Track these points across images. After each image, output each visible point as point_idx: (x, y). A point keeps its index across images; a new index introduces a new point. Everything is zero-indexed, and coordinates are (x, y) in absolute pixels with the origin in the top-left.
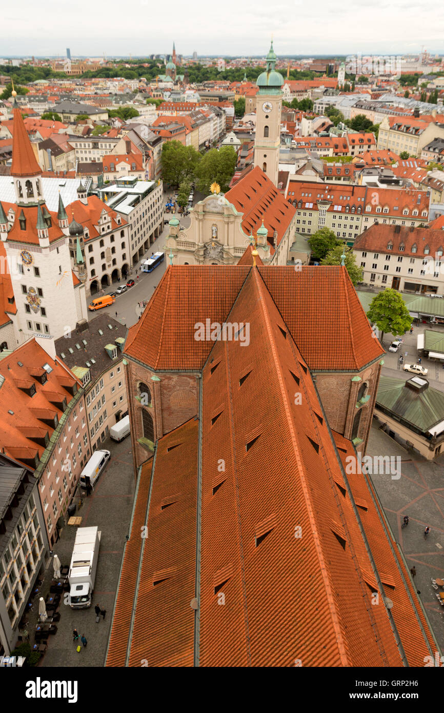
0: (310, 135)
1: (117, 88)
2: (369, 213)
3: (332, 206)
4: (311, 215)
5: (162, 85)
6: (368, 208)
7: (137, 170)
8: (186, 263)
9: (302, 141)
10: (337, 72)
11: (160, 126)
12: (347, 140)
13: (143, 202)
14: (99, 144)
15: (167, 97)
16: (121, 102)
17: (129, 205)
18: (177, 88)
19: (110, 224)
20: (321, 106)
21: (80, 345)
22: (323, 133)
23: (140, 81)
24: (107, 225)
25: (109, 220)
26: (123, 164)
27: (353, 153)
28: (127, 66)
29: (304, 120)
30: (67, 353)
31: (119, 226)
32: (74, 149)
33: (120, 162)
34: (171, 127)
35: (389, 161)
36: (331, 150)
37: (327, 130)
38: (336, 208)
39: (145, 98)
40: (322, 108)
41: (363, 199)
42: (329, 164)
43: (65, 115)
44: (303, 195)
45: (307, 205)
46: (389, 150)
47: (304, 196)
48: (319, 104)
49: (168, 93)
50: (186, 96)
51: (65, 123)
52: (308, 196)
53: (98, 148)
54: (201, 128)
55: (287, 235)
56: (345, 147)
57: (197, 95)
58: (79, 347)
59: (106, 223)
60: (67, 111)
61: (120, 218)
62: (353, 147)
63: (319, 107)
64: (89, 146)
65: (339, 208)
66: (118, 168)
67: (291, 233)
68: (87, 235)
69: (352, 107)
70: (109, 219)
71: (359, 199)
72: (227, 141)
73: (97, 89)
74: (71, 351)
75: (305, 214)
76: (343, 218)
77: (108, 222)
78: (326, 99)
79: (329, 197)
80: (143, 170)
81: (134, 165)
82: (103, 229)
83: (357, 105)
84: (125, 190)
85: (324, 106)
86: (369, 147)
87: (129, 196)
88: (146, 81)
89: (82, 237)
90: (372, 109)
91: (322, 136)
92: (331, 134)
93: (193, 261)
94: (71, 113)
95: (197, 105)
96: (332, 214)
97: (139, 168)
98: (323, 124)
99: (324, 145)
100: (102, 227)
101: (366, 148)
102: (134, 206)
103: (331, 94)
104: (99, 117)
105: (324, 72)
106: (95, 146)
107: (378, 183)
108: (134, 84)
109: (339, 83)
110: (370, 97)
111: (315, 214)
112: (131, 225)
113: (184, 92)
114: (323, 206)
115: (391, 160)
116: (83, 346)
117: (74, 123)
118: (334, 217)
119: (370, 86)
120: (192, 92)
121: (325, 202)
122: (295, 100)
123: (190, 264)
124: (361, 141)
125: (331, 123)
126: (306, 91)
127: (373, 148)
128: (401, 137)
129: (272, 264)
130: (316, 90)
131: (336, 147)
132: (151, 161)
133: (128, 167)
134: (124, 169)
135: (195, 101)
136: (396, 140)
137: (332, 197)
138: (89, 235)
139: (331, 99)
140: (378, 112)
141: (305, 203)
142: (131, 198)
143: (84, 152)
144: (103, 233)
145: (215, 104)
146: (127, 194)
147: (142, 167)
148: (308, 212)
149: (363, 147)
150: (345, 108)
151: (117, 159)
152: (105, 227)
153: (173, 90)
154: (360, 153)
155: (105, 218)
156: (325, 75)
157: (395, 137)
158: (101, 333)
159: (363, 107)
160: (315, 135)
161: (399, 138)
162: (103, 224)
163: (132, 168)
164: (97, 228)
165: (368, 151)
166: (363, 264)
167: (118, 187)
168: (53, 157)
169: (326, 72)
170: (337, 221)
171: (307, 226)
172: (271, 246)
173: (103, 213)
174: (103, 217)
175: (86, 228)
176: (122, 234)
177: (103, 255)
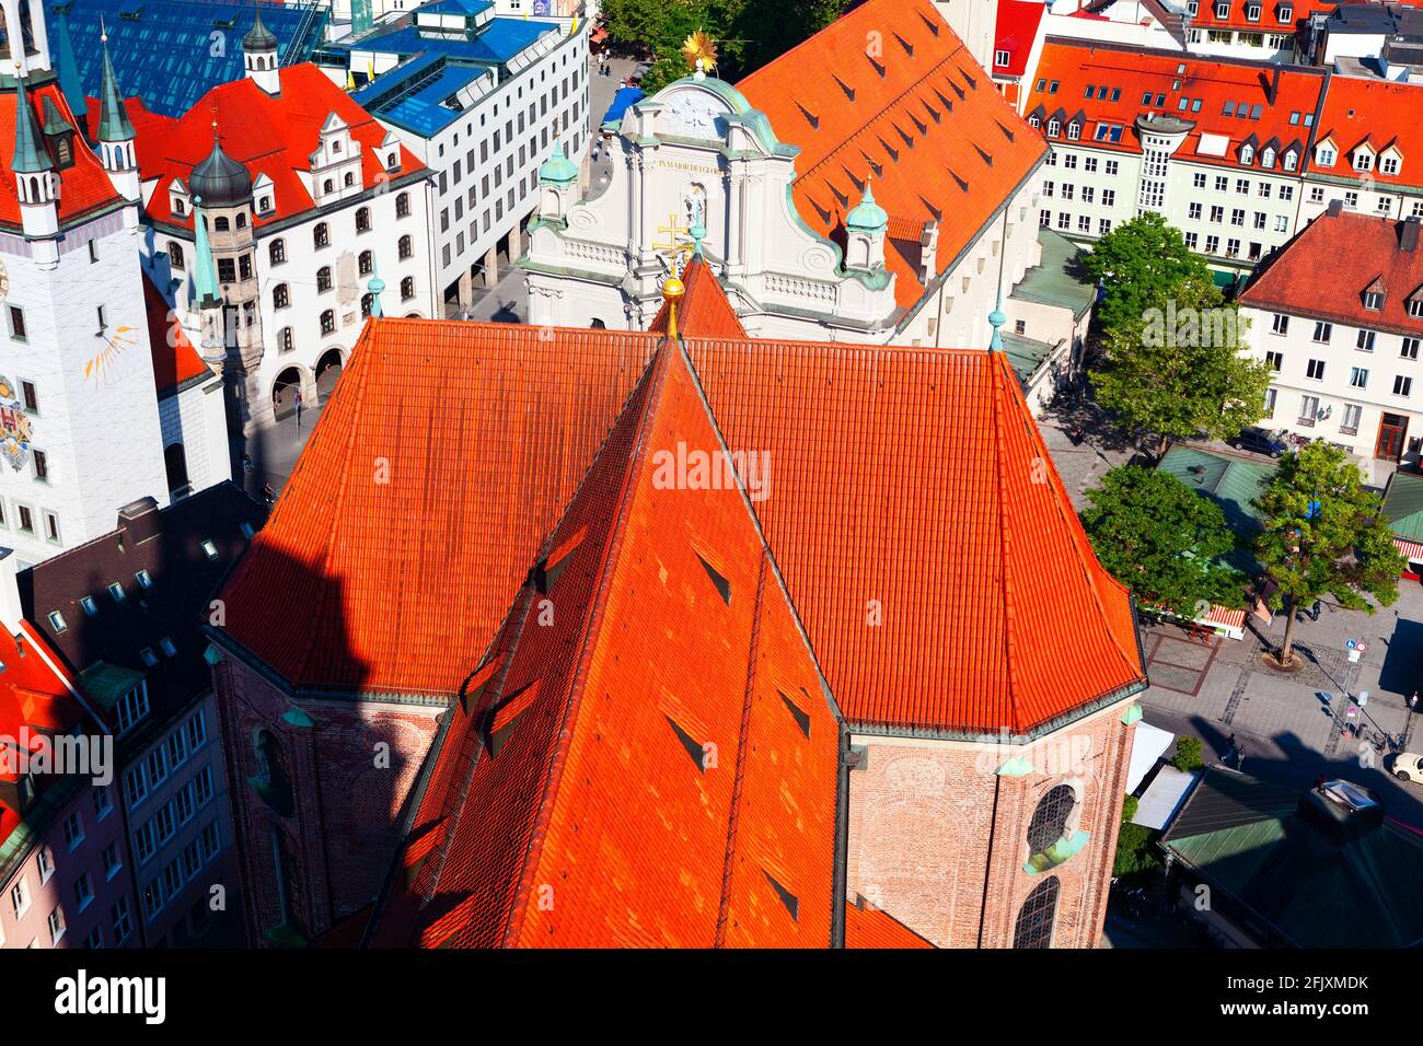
2: (1327, 171)
3: (1195, 137)
4: (1112, 168)
6: (1326, 150)
19: (356, 169)
24: (344, 170)
25: (353, 153)
31: (390, 177)
38: (1206, 145)
41: (1309, 120)
44: (1089, 92)
45: (1102, 132)
47: (1095, 96)
52: (1105, 99)
59: (338, 165)
61: (393, 148)
65: (1220, 146)
68: (264, 200)
70: (352, 148)
71: (1294, 118)
75: (1092, 165)
76: (1232, 184)
77: (347, 161)
79: (1183, 104)
82: (328, 186)
89: (246, 209)
96: (1189, 171)
100: (323, 178)
111: (1132, 167)
112: (443, 176)
114: (1158, 137)
118: (1200, 180)
121: (1166, 123)
137: (1196, 106)
138: (273, 206)
141: (1094, 123)
144: (326, 200)
148: (1103, 158)
152: (337, 177)
155: (336, 145)
162: (328, 168)
164: (304, 178)
166: (1275, 360)
170: (1209, 197)
171: (1096, 211)
172: (911, 274)
173: (331, 128)
174: (329, 141)
175: (264, 179)
176: (402, 207)
177: (323, 279)
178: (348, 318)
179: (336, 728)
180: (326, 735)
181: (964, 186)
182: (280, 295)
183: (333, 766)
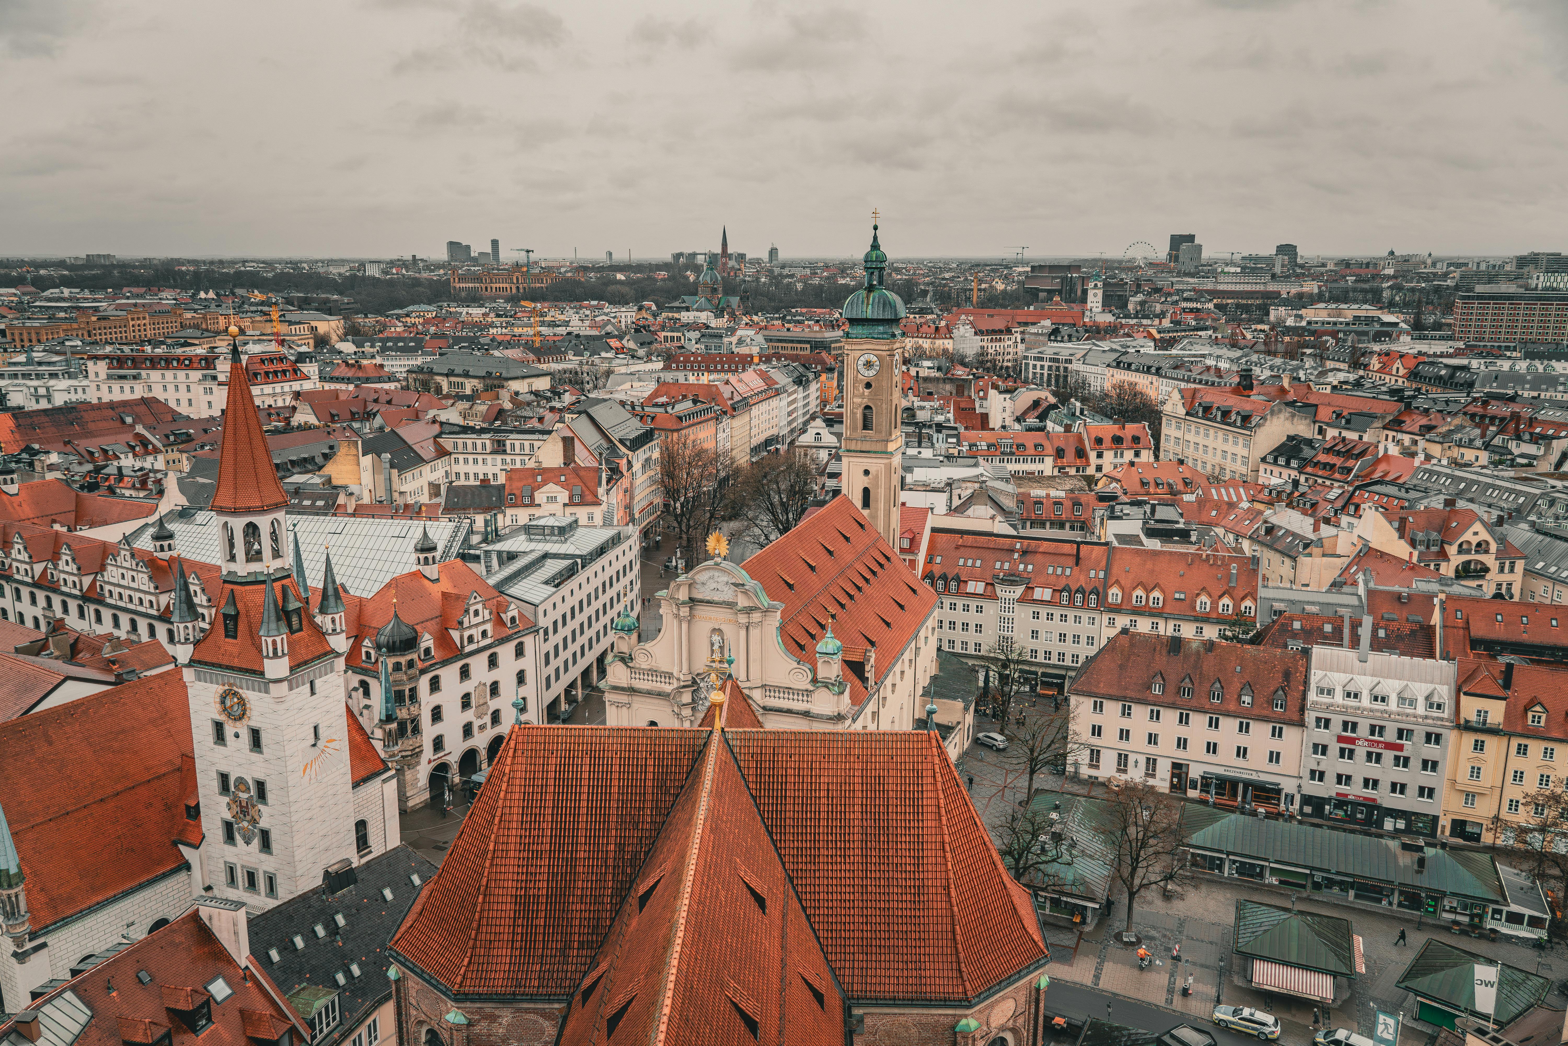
0: (1004, 427)
1: (587, 323)
2: (1116, 606)
3: (1030, 589)
4: (980, 609)
5: (686, 317)
6: (1114, 594)
7: (582, 503)
8: (653, 723)
9: (981, 439)
10: (1085, 292)
11: (656, 405)
12: (1085, 436)
13: (581, 577)
14: (508, 443)
15: (692, 343)
16: (588, 353)
17: (546, 583)
18: (722, 322)
19: (488, 627)
20: (1039, 364)
21: (326, 928)
22: (1032, 421)
23: (640, 309)
24: (481, 629)
25: (487, 617)
26: (551, 488)
27: (1099, 468)
28: (620, 276)
29: (992, 393)
30: (287, 948)
31: (512, 631)
32: (450, 454)
33: (545, 483)
34: (685, 406)
35: (1180, 487)
36: (1049, 461)
37: (1042, 417)
38: (1038, 593)
39: (642, 344)
40: (1042, 367)
41: (1101, 574)
42: (1038, 492)
43: (452, 379)
44: (961, 562)
45: (971, 587)
46: (1181, 462)
47: (965, 565)
48: (1035, 359)
49: (694, 335)
50: (734, 340)
51: (447, 397)
52: (973, 566)
53: (504, 452)
54: (755, 411)
55: (907, 656)
56: (1081, 453)
57: (760, 338)
58: (320, 931)
59: (477, 625)
60: (458, 370)
61: (515, 613)
62: (1100, 455)
63: (1035, 366)
64: (484, 446)
65: (1047, 594)
66: (540, 497)
67: (922, 652)
68: (427, 651)
69: (1108, 366)
70: (486, 614)
71: (1092, 574)
72: (807, 439)
73: (543, 323)
74: (299, 942)
75: (966, 608)
76: (1057, 617)
77: (484, 622)
78: (1052, 348)
79: (1022, 567)
80: (597, 503)
81: (577, 490)
82: (471, 639)
83: (1118, 364)
84: (542, 547)
85: (1046, 364)
86: (1137, 454)
87: (549, 562)
88: (654, 308)
89: (415, 656)
90: (1153, 370)
91: (1029, 429)
92: (1050, 425)
93: (667, 720)
94: (466, 375)
95: (756, 360)
96: (1030, 609)
97: (589, 498)
98: (1036, 404)
99: (1032, 451)
100: (466, 634)
101: (1129, 455)
102: (557, 586)
103: (1066, 337)
104: (530, 385)
105: (1055, 291)
106: (499, 448)
107: (1143, 537)
108: (627, 315)
109: (1088, 313)
110: (1152, 344)
111: (991, 609)
112: (546, 629)
113: (732, 331)
114: (1008, 588)
115: (1186, 484)
116: (333, 930)
117: (468, 398)
118: (1036, 616)
119: (1157, 322)
120: (751, 333)
121: (1011, 580)
122: (983, 353)
123: (661, 726)
124: (1117, 440)
125: (1052, 400)
126: (1009, 331)
127: (1146, 456)
128: (1212, 432)
129: (858, 727)
130: (1033, 330)
131: (1059, 453)
132: (625, 483)
133: (563, 496)
134: (552, 499)
135: (755, 350)
136: (1201, 440)
137: (1030, 567)
138: (432, 653)
139: (1064, 349)
140: (1166, 377)
141: (966, 582)
142: (553, 567)
143: (471, 461)
144: (468, 649)
145: (795, 358)
146: (546, 556)
147: (596, 496)
148: (973, 604)
149: (1122, 456)
150: (1093, 369)
151: (539, 478)
152: (476, 633)
153: (708, 327)
154: (1115, 467)
155: (477, 613)
156: (1057, 298)
157: (1198, 433)
158: (388, 894)
159: (1133, 367)
160: (1017, 426)
161: (1207, 435)
162: (470, 627)
163: (571, 497)
164: (455, 635)
165: (1132, 464)
166: (1097, 730)
167: (531, 540)
168: (395, 472)
169: (1060, 292)
170: (1042, 624)
171: (972, 637)
172: (857, 682)
173: (473, 601)
174: (474, 609)
175: (427, 636)
176: (520, 652)
177: (466, 701)
178: (482, 728)
181: (888, 624)
182: (437, 714)
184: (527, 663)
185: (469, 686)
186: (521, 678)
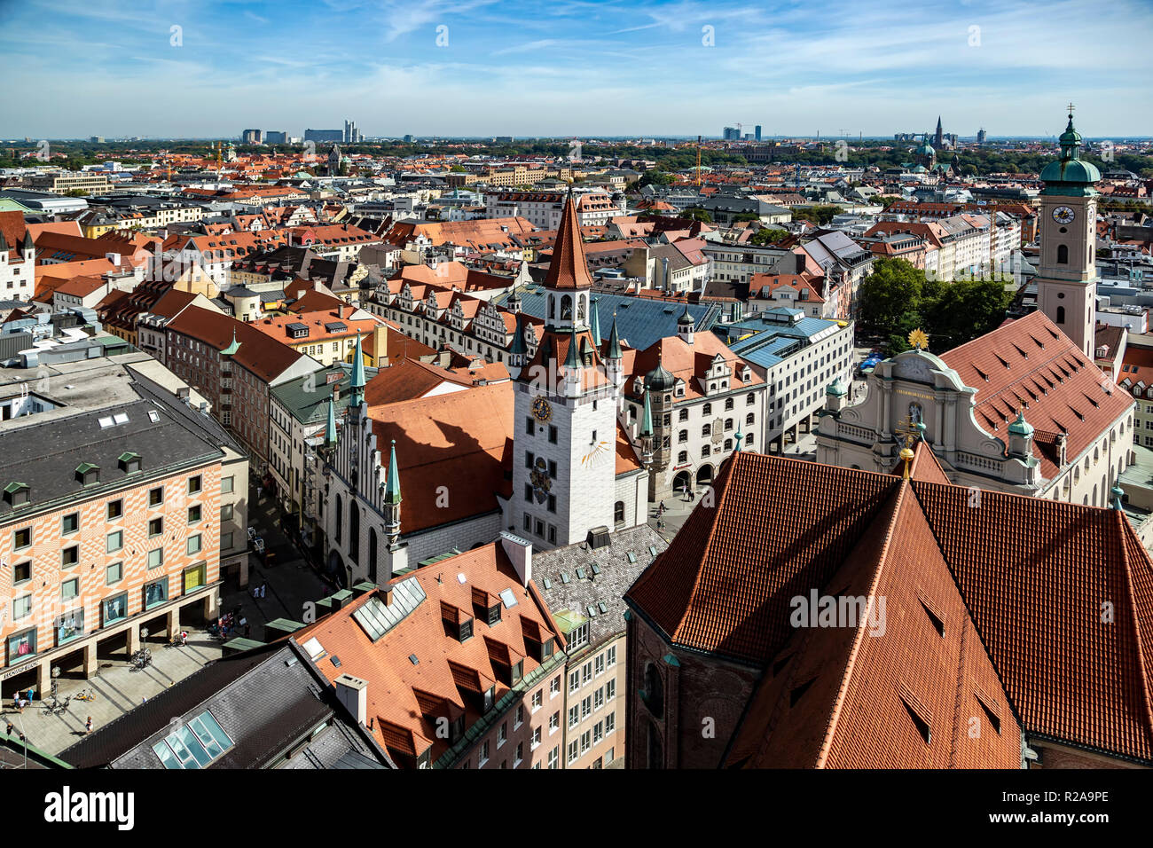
13: (804, 352)
15: (908, 194)
17: (776, 354)
18: (935, 181)
19: (728, 380)
24: (722, 380)
25: (727, 373)
31: (746, 385)
32: (710, 261)
34: (896, 239)
49: (913, 189)
50: (945, 194)
54: (961, 244)
57: (969, 193)
59: (719, 377)
60: (722, 208)
61: (750, 372)
64: (737, 258)
68: (681, 391)
70: (726, 370)
77: (725, 376)
82: (713, 387)
84: (774, 330)
87: (779, 340)
93: (868, 466)
100: (710, 383)
104: (776, 219)
112: (772, 386)
113: (943, 187)
138: (684, 393)
144: (712, 393)
146: (776, 335)
152: (718, 383)
155: (719, 369)
162: (713, 378)
164: (701, 383)
168: (672, 271)
173: (717, 360)
174: (716, 367)
175: (681, 381)
176: (750, 400)
177: (706, 430)
178: (717, 450)
179: (693, 670)
180: (687, 673)
181: (1080, 416)
182: (684, 436)
183: (689, 693)
184: (756, 408)
185: (709, 419)
186: (750, 419)
